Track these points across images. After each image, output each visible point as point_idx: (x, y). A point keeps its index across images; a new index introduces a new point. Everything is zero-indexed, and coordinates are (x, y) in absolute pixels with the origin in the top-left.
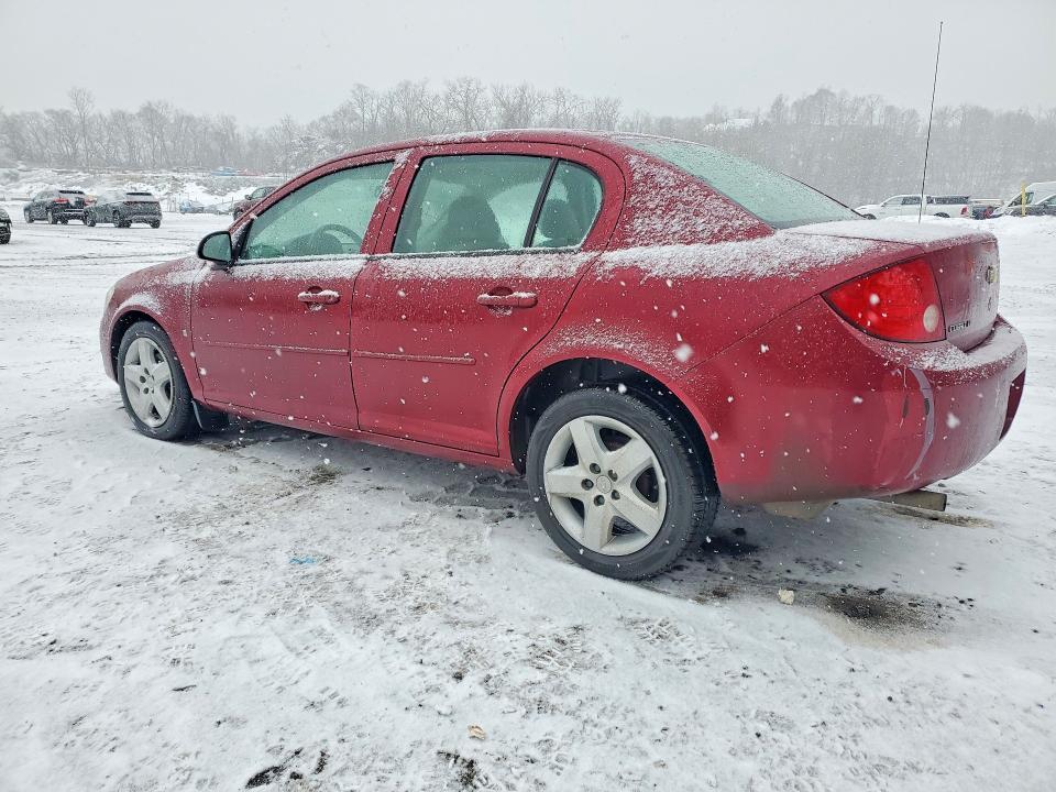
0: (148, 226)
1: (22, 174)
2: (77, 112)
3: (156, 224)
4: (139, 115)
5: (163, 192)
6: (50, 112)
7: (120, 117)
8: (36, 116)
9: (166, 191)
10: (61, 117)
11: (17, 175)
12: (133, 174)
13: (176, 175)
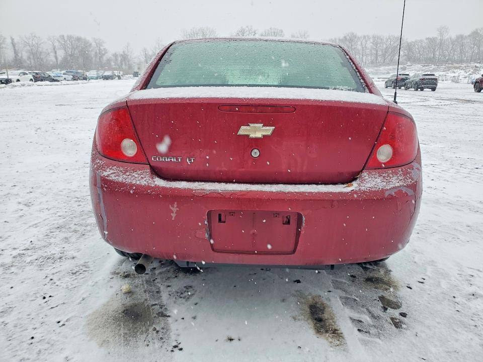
0: (430, 90)
1: (408, 67)
2: (439, 38)
3: (434, 89)
4: (469, 36)
5: (468, 74)
6: (427, 39)
7: (461, 37)
8: (421, 41)
9: (470, 73)
10: (432, 40)
11: (406, 68)
12: (456, 65)
13: (478, 65)
